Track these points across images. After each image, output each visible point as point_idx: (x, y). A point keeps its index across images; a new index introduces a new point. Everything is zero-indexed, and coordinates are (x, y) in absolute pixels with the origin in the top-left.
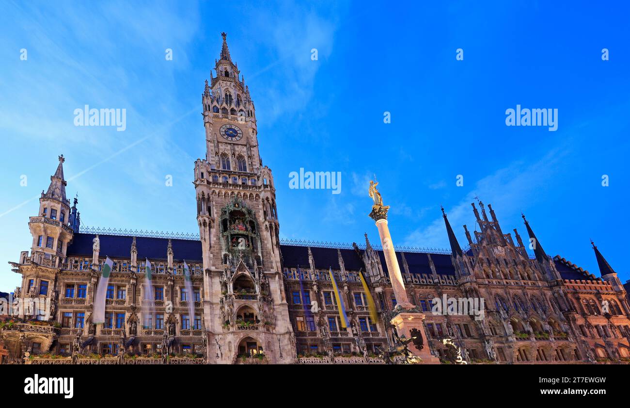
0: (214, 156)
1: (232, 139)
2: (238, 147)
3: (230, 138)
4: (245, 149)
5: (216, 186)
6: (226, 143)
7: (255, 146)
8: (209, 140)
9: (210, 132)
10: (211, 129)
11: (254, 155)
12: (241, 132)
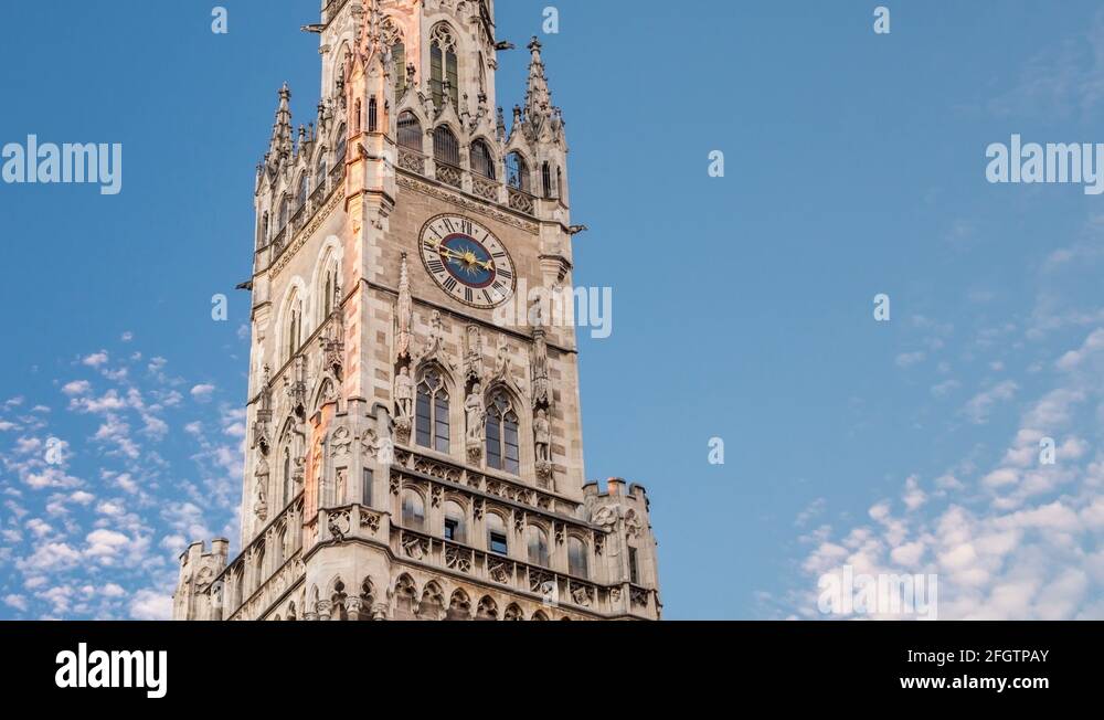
0: (391, 369)
1: (469, 294)
2: (492, 343)
3: (460, 286)
4: (521, 357)
5: (418, 554)
6: (444, 311)
7: (565, 352)
8: (372, 280)
9: (379, 242)
10: (385, 222)
11: (557, 397)
12: (508, 268)
